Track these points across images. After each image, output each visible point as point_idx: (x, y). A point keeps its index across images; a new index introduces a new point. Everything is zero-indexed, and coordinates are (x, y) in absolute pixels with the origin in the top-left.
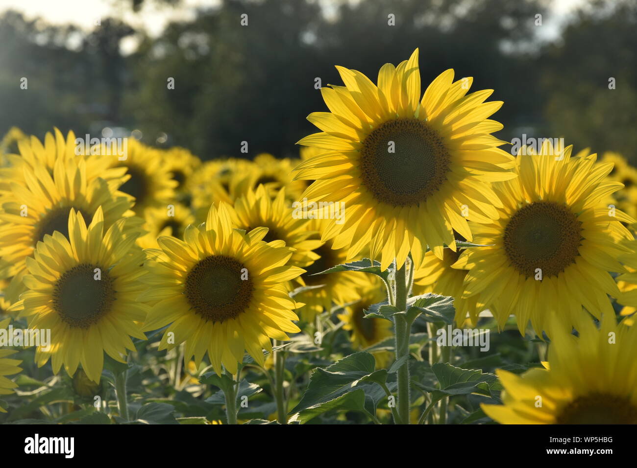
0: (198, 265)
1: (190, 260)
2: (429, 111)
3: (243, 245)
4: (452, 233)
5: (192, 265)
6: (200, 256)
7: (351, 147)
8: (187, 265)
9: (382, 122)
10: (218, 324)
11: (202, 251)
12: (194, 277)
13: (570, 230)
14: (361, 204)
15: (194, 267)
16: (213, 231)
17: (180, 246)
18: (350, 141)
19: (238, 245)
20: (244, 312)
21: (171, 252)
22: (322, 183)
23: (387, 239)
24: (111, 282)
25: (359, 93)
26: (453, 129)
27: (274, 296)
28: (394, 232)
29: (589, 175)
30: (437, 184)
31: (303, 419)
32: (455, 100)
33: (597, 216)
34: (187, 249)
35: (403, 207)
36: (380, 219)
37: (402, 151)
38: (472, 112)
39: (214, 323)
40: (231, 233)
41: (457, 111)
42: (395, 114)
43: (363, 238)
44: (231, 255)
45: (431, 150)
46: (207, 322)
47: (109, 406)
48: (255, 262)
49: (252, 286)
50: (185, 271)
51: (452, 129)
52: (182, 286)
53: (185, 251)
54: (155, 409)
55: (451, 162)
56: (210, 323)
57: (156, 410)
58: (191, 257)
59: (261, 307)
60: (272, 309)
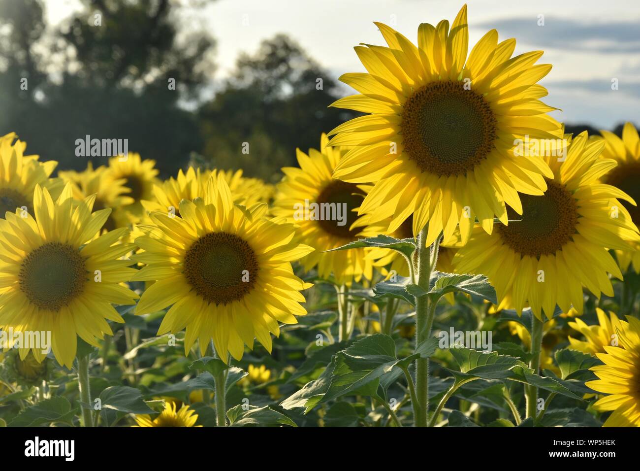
0: (197, 242)
1: (188, 237)
2: (474, 73)
3: (244, 222)
4: (504, 204)
5: (190, 242)
6: (198, 233)
7: (392, 110)
8: (185, 243)
9: (423, 84)
10: (221, 306)
11: (201, 227)
12: (195, 255)
13: (567, 207)
14: (404, 173)
15: (193, 245)
16: (212, 205)
17: (177, 223)
18: (390, 104)
19: (239, 220)
20: (249, 293)
21: (167, 228)
22: (363, 149)
23: (434, 211)
24: (83, 261)
25: (401, 51)
26: (501, 93)
27: (281, 276)
28: (441, 203)
29: (583, 153)
30: (485, 152)
31: (310, 405)
32: (502, 62)
33: (593, 194)
34: (184, 225)
35: (448, 177)
36: (425, 189)
37: (448, 116)
38: (522, 75)
39: (217, 305)
40: (231, 208)
41: (506, 74)
42: (438, 76)
43: (406, 209)
44: (232, 232)
45: (478, 114)
46: (209, 304)
47: (50, 386)
48: (258, 239)
49: (257, 265)
50: (184, 248)
51: (499, 93)
52: (181, 265)
53: (182, 228)
54: (119, 393)
55: (498, 129)
56: (213, 305)
57: (122, 394)
58: (189, 235)
59: (268, 288)
60: (279, 290)
